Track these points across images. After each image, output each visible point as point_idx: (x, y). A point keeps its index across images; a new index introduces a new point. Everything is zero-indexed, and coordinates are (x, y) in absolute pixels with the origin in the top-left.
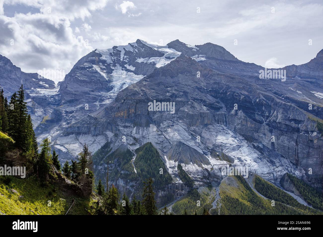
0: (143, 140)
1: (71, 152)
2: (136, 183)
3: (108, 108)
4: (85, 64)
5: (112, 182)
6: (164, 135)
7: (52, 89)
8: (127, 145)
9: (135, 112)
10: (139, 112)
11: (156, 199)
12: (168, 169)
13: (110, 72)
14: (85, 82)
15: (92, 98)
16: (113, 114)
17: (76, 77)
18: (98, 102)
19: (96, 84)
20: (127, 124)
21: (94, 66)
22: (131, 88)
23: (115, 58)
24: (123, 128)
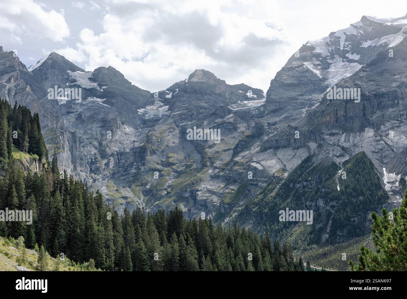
0: (354, 149)
1: (268, 170)
2: (337, 203)
3: (311, 113)
4: (295, 63)
5: (311, 203)
6: (384, 141)
7: (260, 100)
8: (332, 157)
9: (346, 115)
10: (351, 114)
11: (365, 223)
12: (385, 185)
13: (327, 67)
14: (293, 85)
15: (299, 104)
16: (316, 121)
17: (282, 81)
18: (307, 107)
19: (307, 86)
20: (334, 131)
21: (305, 63)
22: (341, 84)
23: (333, 48)
24: (329, 137)
